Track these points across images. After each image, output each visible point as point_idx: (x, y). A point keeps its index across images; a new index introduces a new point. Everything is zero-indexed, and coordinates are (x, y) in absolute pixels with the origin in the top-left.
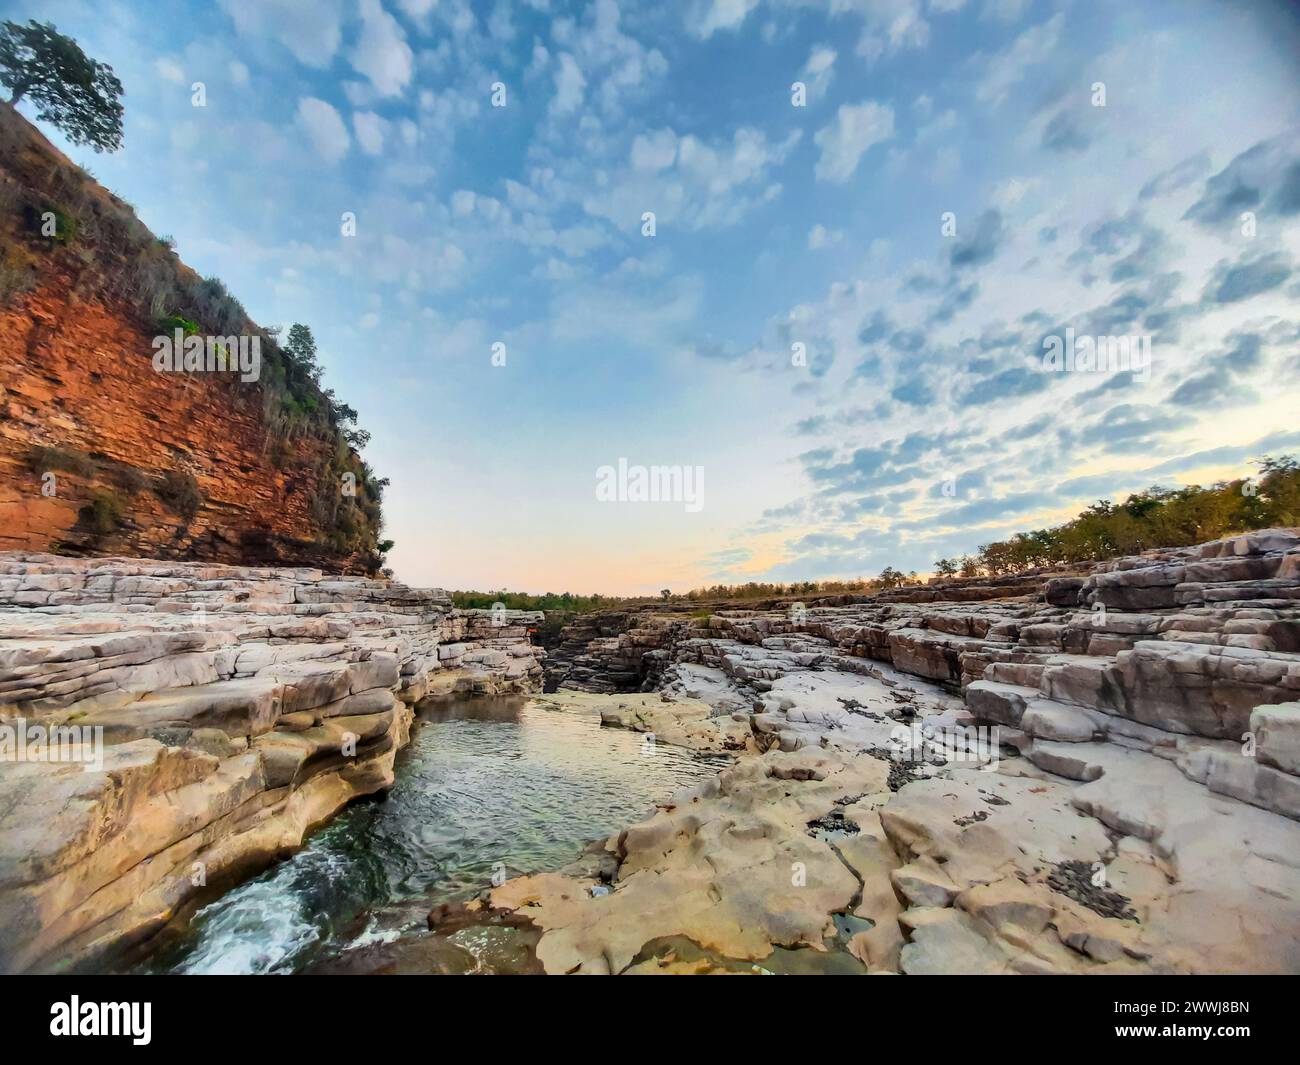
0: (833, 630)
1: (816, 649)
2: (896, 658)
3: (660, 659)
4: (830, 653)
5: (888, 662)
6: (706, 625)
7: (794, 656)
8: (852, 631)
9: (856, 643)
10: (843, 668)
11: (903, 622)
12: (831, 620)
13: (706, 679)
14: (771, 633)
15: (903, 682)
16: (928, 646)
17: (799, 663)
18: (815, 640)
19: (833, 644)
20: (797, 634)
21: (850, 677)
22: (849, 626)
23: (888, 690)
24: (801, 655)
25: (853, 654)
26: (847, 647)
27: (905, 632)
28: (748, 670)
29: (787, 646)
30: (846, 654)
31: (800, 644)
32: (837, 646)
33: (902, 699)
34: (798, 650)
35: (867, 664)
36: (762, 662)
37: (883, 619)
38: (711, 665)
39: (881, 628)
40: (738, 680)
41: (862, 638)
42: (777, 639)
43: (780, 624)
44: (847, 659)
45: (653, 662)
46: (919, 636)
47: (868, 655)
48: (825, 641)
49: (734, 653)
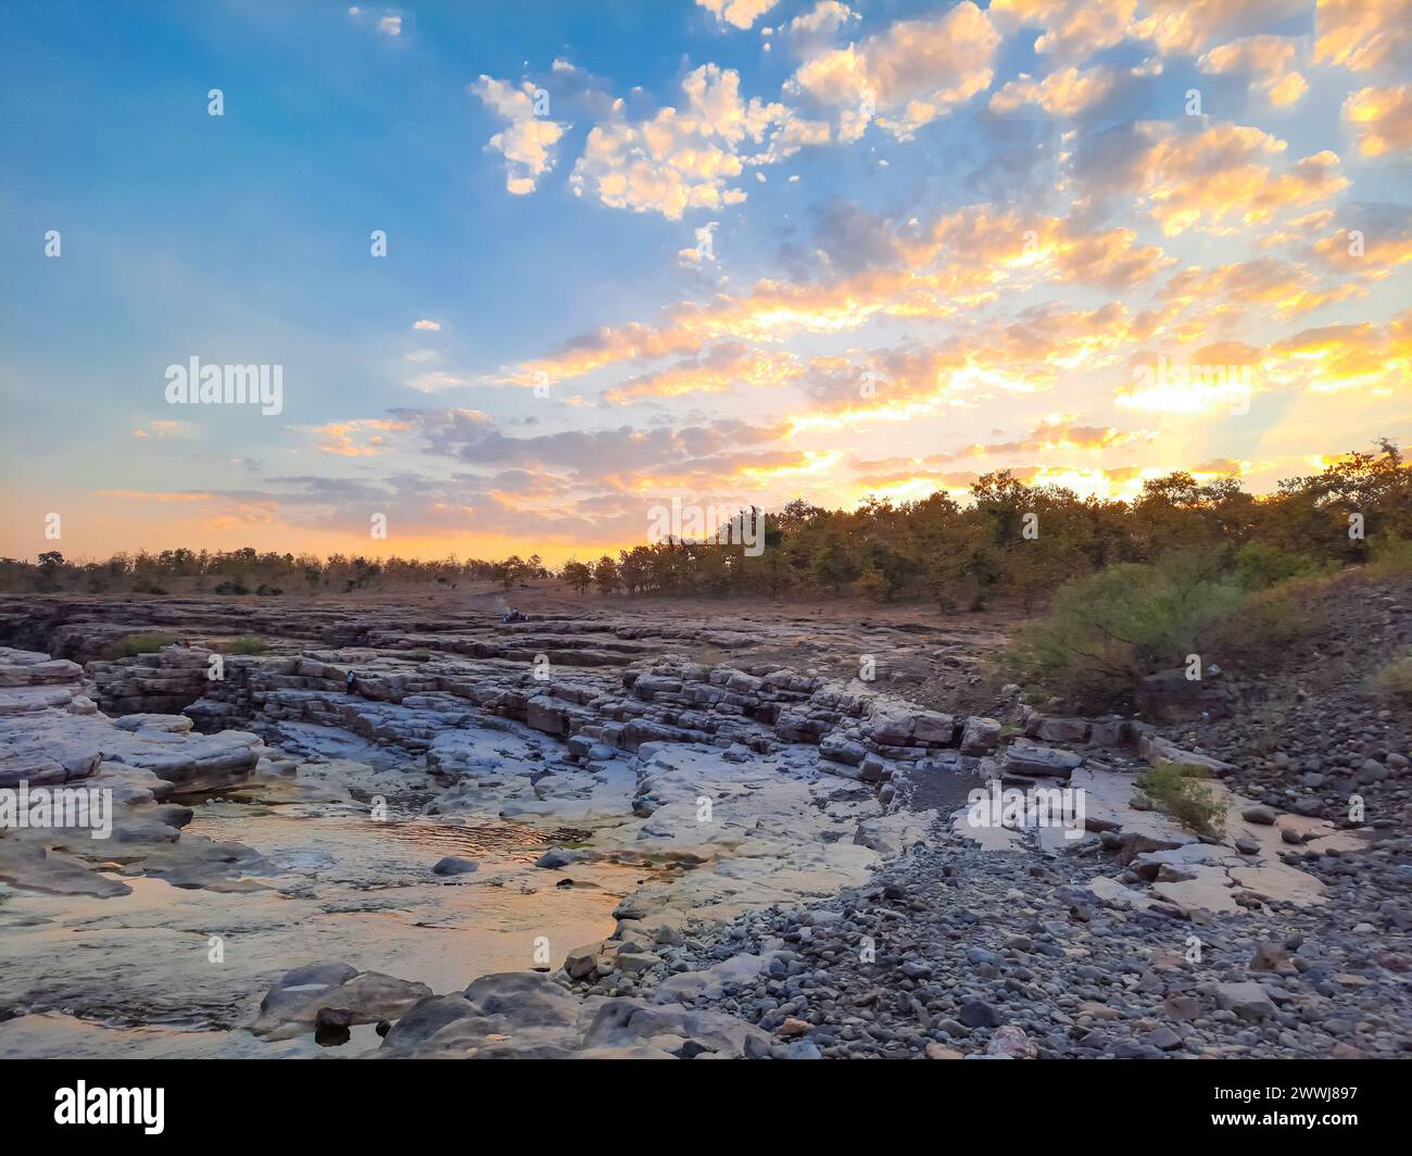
0: (477, 691)
1: (461, 709)
2: (529, 719)
3: (219, 715)
4: (475, 713)
5: (524, 721)
6: (295, 669)
7: (440, 715)
8: (495, 694)
9: (499, 705)
10: (486, 726)
11: (537, 690)
12: (474, 681)
13: (333, 739)
14: (408, 691)
15: (533, 736)
16: (553, 712)
17: (446, 723)
18: (459, 700)
19: (476, 704)
20: (441, 693)
21: (492, 733)
22: (491, 689)
23: (524, 742)
24: (449, 714)
25: (494, 714)
26: (489, 707)
27: (539, 700)
28: (397, 730)
29: (430, 705)
30: (489, 713)
31: (445, 704)
32: (480, 706)
33: (533, 748)
34: (442, 709)
35: (507, 722)
36: (411, 722)
37: (522, 686)
38: (328, 723)
39: (521, 695)
40: (382, 739)
41: (504, 701)
42: (418, 698)
43: (416, 680)
44: (490, 718)
45: (206, 719)
46: (546, 702)
47: (508, 715)
48: (469, 701)
49: (369, 712)
